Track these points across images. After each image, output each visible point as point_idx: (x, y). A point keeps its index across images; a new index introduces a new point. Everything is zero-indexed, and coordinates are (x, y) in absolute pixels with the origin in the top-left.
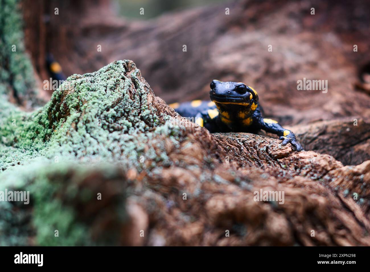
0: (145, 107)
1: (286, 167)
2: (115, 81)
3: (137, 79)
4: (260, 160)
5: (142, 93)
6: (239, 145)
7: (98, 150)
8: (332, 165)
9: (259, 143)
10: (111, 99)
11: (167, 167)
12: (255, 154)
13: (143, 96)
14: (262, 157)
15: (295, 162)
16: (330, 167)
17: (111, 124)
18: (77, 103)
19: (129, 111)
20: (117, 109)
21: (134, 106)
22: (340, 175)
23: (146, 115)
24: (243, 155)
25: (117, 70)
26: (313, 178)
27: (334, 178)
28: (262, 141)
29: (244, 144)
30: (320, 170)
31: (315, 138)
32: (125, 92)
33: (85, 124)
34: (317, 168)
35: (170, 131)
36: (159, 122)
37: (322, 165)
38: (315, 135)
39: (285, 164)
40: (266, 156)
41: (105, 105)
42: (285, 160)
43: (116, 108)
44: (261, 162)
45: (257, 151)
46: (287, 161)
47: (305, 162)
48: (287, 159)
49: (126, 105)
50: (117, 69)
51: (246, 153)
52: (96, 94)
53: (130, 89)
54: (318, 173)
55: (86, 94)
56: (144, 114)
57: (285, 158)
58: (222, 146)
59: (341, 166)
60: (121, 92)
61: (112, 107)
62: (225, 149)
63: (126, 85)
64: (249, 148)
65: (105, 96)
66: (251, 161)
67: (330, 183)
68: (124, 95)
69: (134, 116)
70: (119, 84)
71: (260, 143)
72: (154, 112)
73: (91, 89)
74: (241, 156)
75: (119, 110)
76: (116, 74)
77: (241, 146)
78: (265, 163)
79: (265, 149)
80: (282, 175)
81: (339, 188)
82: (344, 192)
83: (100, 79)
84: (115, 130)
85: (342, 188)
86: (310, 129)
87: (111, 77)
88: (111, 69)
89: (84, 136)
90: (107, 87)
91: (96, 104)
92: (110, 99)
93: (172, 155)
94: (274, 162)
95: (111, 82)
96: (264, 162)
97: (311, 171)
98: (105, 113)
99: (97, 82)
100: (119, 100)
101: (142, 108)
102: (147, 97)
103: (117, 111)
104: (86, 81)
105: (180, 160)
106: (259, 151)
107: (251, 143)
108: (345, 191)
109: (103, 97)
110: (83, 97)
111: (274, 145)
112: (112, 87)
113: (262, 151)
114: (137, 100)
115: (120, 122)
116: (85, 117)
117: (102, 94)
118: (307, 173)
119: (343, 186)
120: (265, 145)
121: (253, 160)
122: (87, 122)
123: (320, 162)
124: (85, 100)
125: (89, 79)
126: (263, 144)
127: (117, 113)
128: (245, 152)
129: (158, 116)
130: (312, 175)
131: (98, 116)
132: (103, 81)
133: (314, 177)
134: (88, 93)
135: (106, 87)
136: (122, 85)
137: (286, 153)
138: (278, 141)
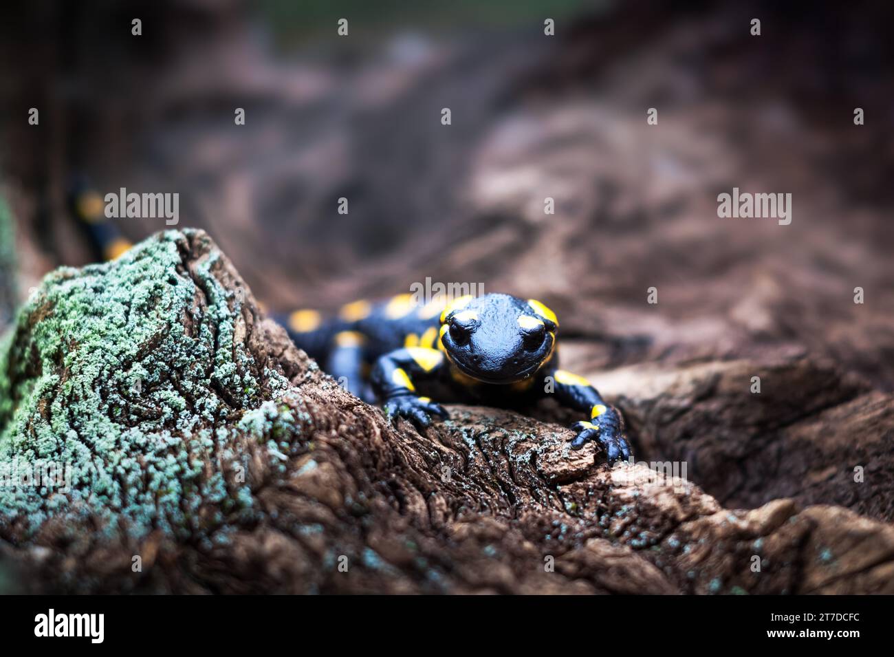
0: (224, 353)
1: (577, 509)
2: (149, 290)
3: (210, 279)
4: (514, 488)
5: (221, 316)
6: (463, 445)
7: (89, 474)
8: (689, 507)
9: (514, 443)
10: (137, 337)
11: (249, 526)
12: (502, 472)
13: (223, 324)
14: (520, 479)
15: (601, 493)
16: (685, 512)
17: (134, 402)
18: (57, 346)
19: (183, 367)
20: (152, 362)
21: (196, 353)
22: (706, 535)
23: (225, 377)
24: (472, 473)
25: (159, 259)
26: (635, 542)
27: (690, 545)
28: (524, 437)
29: (478, 444)
30: (656, 520)
31: (684, 411)
32: (173, 319)
33: (67, 406)
34: (651, 514)
35: (269, 426)
36: (256, 394)
37: (664, 509)
38: (685, 403)
39: (573, 500)
40: (530, 476)
41: (122, 352)
42: (577, 487)
43: (147, 361)
44: (517, 491)
45: (510, 464)
46: (581, 491)
47: (623, 497)
48: (582, 487)
49: (175, 352)
50: (159, 257)
51: (478, 468)
52: (100, 324)
53: (189, 307)
54: (652, 528)
55: (78, 324)
56: (219, 373)
57: (578, 483)
58: (419, 451)
59: (713, 509)
60: (164, 319)
61: (140, 357)
62: (426, 458)
63: (176, 298)
64: (489, 453)
65: (122, 329)
66: (492, 490)
67: (679, 558)
68: (170, 325)
69: (195, 380)
70: (160, 297)
71: (518, 442)
72: (246, 366)
73: (91, 309)
74: (467, 477)
75: (156, 366)
76: (156, 269)
77: (470, 448)
78: (527, 494)
79: (527, 457)
80: (556, 537)
81: (698, 573)
82: (710, 584)
83: (116, 281)
84: (142, 418)
85: (706, 575)
86: (676, 386)
87: (144, 278)
88: (147, 255)
89: (64, 437)
90: (132, 306)
91: (98, 352)
92: (135, 336)
93: (266, 493)
94: (548, 494)
95: (140, 293)
96: (522, 492)
97: (633, 522)
98: (119, 374)
99: (109, 292)
100: (157, 341)
101: (218, 357)
102: (232, 328)
103: (150, 368)
104: (81, 289)
105: (282, 508)
106: (513, 462)
107: (494, 441)
108: (712, 581)
109: (117, 332)
110: (70, 332)
111: (553, 448)
112: (143, 305)
113: (521, 463)
114: (206, 337)
115: (157, 396)
116: (67, 386)
117: (116, 324)
118: (625, 527)
119: (707, 568)
120: (528, 448)
121: (495, 488)
122: (73, 398)
123: (657, 499)
124: (74, 339)
125: (92, 281)
126: (524, 445)
127: (151, 372)
128: (477, 466)
129: (255, 377)
130: (636, 535)
131: (101, 382)
132: (124, 288)
133: (640, 539)
134: (84, 322)
135: (128, 304)
136: (166, 300)
137: (578, 469)
138: (566, 435)
